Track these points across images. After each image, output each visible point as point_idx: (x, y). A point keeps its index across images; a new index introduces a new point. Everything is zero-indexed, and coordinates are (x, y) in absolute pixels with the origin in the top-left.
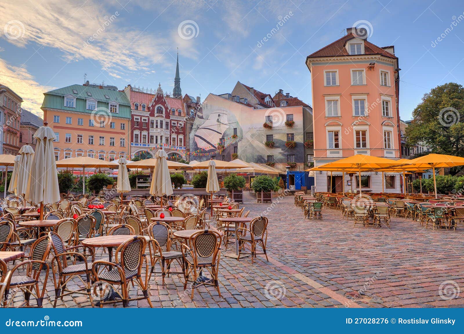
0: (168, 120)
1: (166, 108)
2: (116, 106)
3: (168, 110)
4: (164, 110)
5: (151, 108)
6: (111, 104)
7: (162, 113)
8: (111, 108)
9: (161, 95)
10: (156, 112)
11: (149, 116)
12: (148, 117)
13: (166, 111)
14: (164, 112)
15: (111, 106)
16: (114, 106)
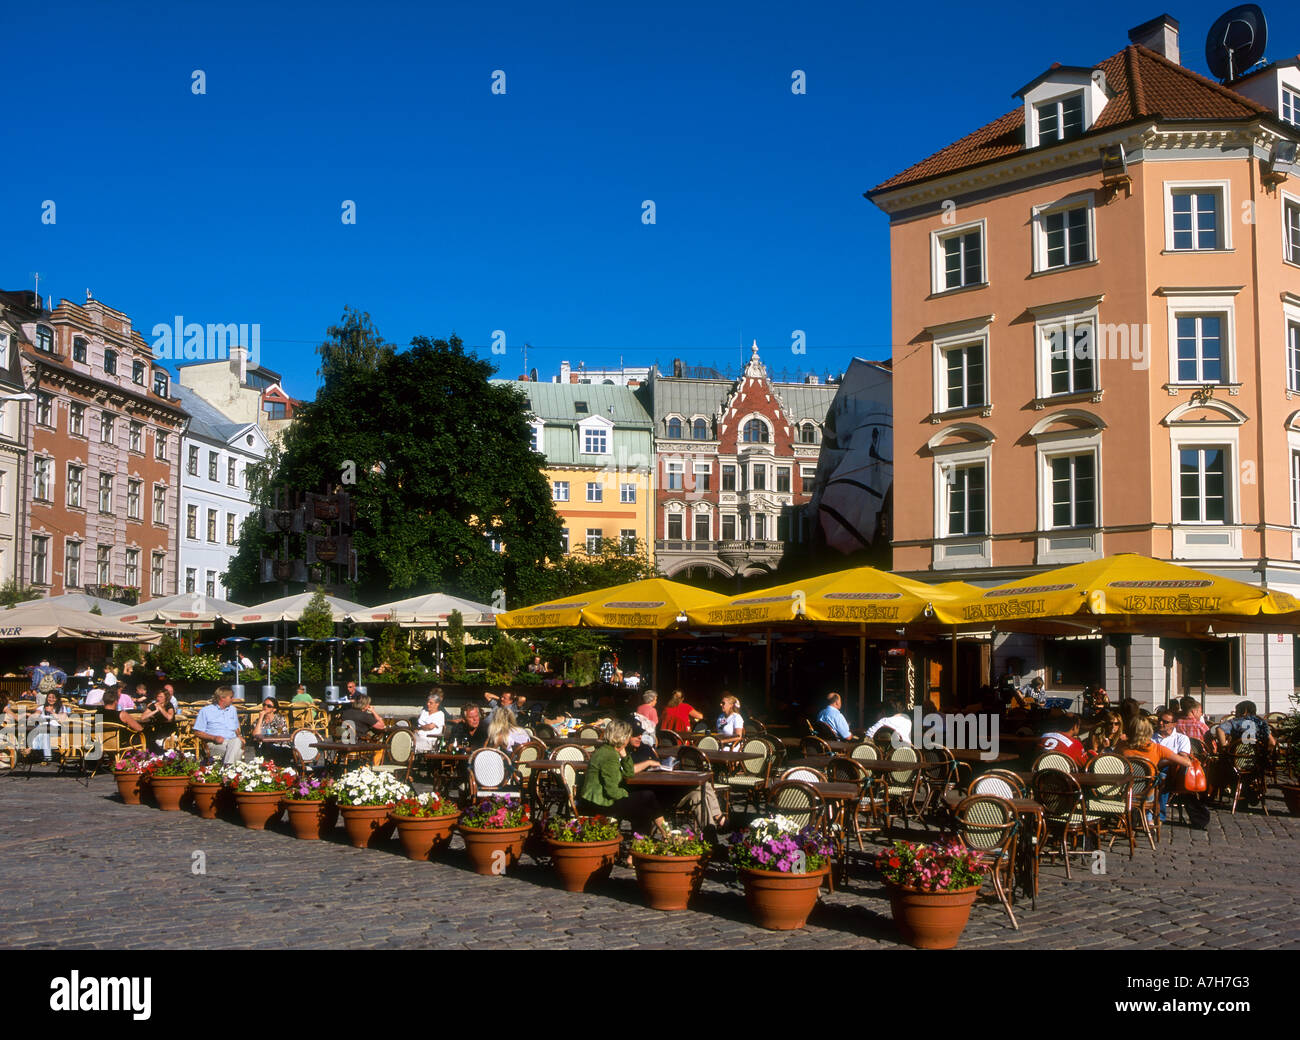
0: (788, 463)
1: (780, 423)
2: (603, 433)
3: (787, 429)
4: (771, 429)
5: (725, 427)
6: (589, 428)
7: (765, 439)
8: (588, 441)
9: (760, 381)
10: (740, 438)
11: (716, 452)
12: (716, 456)
13: (779, 433)
14: (772, 438)
15: (588, 432)
16: (596, 433)
